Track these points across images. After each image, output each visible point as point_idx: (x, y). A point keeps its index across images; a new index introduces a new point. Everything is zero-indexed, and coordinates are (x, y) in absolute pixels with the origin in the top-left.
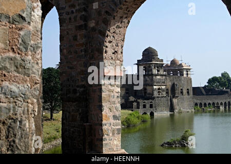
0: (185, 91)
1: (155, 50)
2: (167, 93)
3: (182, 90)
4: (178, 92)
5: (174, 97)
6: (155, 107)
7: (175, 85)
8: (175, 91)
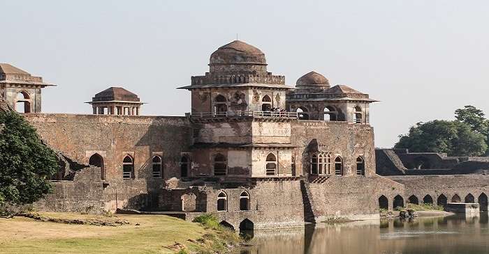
0: (350, 164)
3: (338, 159)
4: (327, 165)
5: (312, 178)
7: (320, 149)
8: (319, 163)
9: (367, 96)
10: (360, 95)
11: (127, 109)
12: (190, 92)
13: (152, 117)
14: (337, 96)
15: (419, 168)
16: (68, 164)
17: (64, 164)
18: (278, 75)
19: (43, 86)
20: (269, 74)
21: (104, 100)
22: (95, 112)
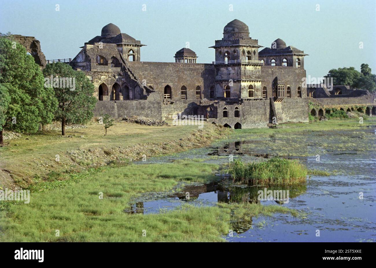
0: (294, 91)
1: (245, 25)
2: (265, 93)
3: (289, 88)
4: (283, 91)
5: (275, 99)
6: (244, 115)
7: (278, 82)
8: (278, 91)
9: (303, 52)
10: (299, 51)
11: (186, 60)
12: (215, 49)
13: (203, 64)
14: (288, 52)
15: (338, 94)
16: (145, 90)
17: (143, 90)
18: (254, 39)
19: (141, 46)
20: (251, 38)
21: (180, 55)
22: (176, 62)
